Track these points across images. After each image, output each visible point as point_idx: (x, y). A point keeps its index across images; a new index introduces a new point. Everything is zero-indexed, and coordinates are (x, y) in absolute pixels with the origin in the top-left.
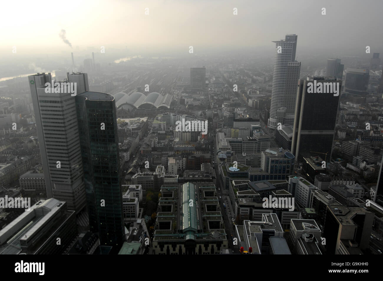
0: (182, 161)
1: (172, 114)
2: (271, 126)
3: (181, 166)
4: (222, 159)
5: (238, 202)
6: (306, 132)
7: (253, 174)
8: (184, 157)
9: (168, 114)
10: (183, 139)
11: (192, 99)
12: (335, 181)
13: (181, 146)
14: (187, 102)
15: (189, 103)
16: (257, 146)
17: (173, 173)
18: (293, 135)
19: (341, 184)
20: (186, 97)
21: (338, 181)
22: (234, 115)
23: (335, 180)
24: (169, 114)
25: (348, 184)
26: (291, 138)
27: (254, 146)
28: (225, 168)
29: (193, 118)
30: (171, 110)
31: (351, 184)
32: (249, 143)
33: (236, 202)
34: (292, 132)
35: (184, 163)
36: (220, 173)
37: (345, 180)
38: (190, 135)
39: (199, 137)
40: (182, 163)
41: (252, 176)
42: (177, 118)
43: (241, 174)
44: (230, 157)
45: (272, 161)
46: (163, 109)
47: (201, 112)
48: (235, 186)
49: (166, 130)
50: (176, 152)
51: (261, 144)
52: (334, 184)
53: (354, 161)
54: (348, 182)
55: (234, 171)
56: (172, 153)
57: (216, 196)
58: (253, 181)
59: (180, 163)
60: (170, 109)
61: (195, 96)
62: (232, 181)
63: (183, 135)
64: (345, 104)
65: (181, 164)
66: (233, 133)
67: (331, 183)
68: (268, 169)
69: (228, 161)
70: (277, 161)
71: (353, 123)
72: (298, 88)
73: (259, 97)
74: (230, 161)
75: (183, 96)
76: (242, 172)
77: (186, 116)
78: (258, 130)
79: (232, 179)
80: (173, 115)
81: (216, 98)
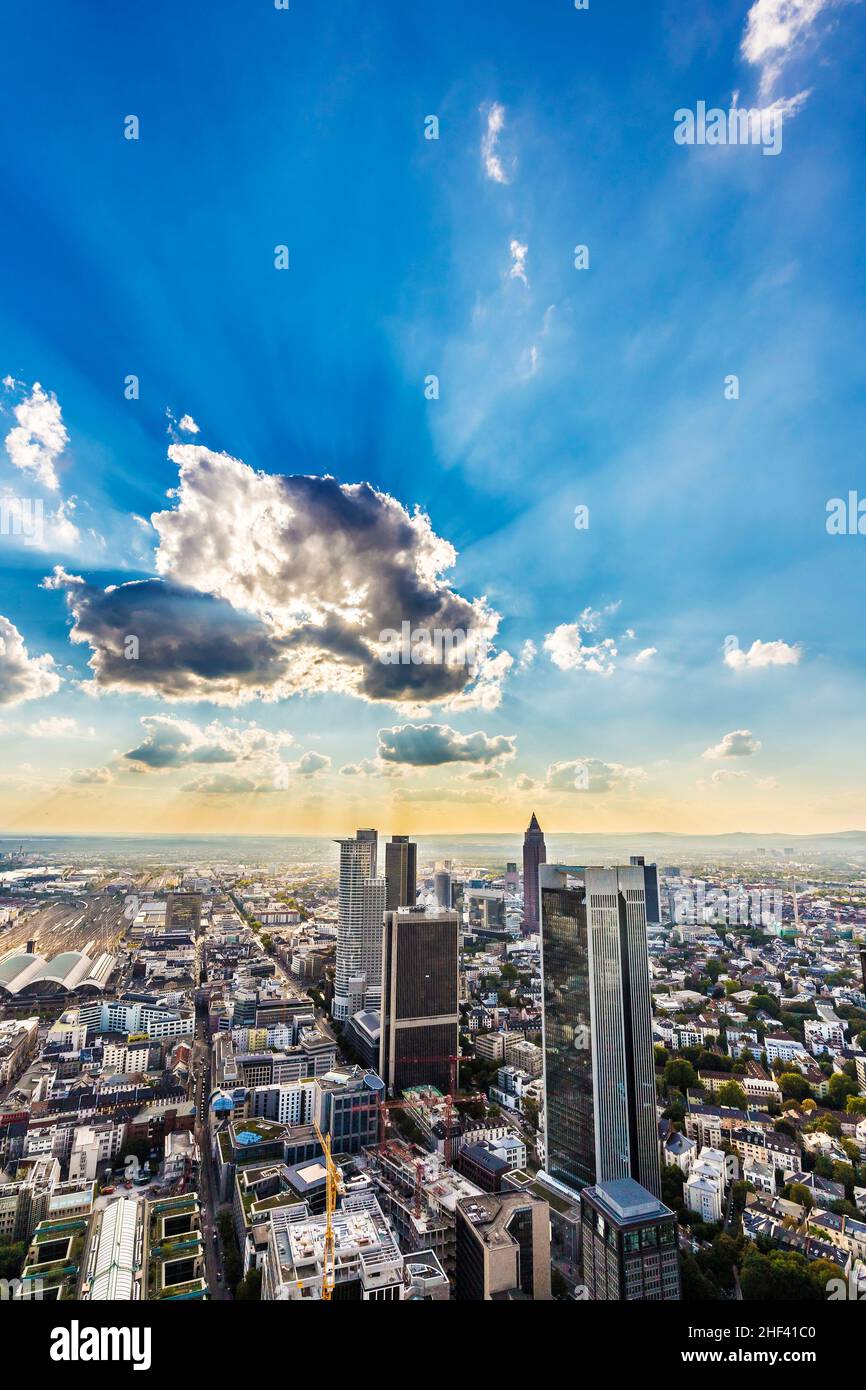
0: (115, 1134)
1: (106, 1004)
2: (338, 1016)
3: (109, 1151)
4: (222, 1114)
5: (251, 1237)
6: (406, 1024)
7: (293, 1144)
8: (120, 1122)
9: (96, 1004)
10: (127, 1068)
11: (165, 963)
12: (469, 1134)
13: (120, 1090)
14: (151, 972)
15: (155, 974)
16: (306, 1067)
17: (82, 1176)
18: (380, 1032)
19: (481, 1138)
20: (149, 958)
21: (475, 1133)
22: (258, 996)
23: (469, 1131)
24: (99, 1003)
25: (494, 1136)
26: (378, 1041)
27: (300, 1067)
28: (225, 1138)
29: (161, 1010)
30: (108, 993)
31: (500, 1135)
32: (288, 1062)
33: (247, 1239)
34: (379, 1027)
35: (119, 1140)
36: (213, 1155)
37: (488, 1128)
38: (147, 1056)
39: (169, 1059)
40: (114, 1141)
41: (291, 1150)
42: (118, 1014)
43: (266, 1147)
44: (242, 1106)
45: (338, 1104)
46: (87, 993)
47: (181, 993)
48: (249, 1188)
49: (84, 1048)
50: (100, 1111)
51: (316, 1061)
52: (469, 1140)
53: (501, 1081)
54: (494, 1131)
55: (249, 1144)
56: (90, 1112)
57: (196, 1228)
58: (293, 1164)
59: (108, 1140)
60: (105, 991)
61: (171, 955)
62: (242, 1172)
63: (128, 1057)
64: (474, 955)
65: (110, 1145)
66: (254, 1041)
67: (462, 1140)
68: (328, 1123)
69: (236, 1117)
70: (347, 1103)
71: (490, 994)
72: (384, 929)
73: (313, 951)
74: (242, 1116)
75: (143, 957)
76: (267, 1142)
77: (143, 1008)
78: (310, 1028)
79: (240, 1168)
80: (110, 1007)
81: (221, 958)
